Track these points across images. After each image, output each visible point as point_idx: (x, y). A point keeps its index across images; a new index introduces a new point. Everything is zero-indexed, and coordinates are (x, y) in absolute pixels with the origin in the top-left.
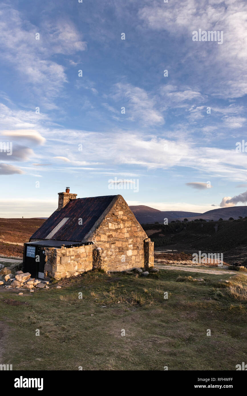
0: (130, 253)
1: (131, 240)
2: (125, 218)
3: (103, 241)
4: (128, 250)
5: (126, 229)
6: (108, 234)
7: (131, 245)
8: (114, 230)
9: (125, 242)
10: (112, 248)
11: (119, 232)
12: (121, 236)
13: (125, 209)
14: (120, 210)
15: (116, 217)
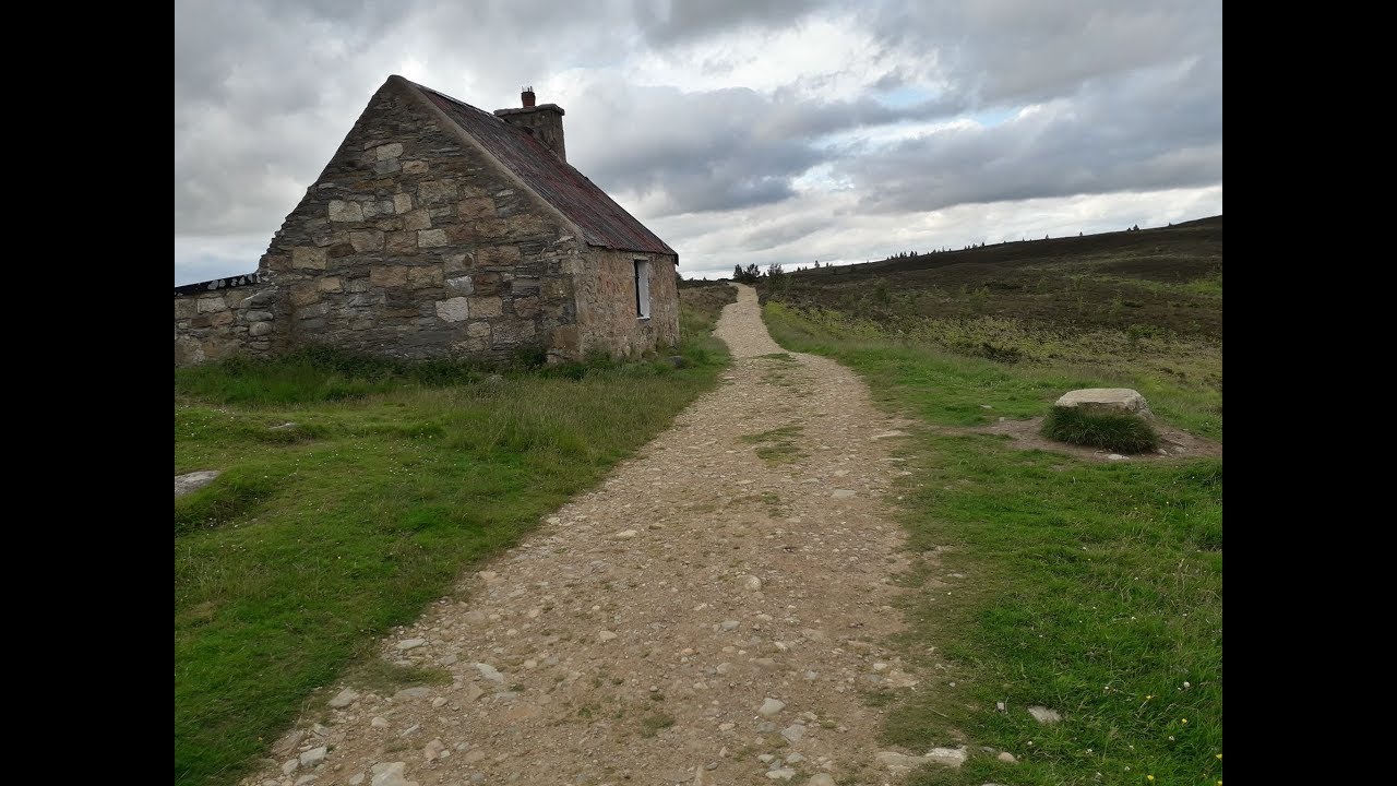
0: (453, 310)
1: (460, 258)
2: (418, 166)
3: (305, 271)
4: (444, 299)
5: (425, 217)
6: (325, 241)
7: (460, 279)
8: (358, 226)
9: (424, 266)
10: (356, 293)
11: (386, 229)
12: (396, 245)
13: (412, 132)
14: (386, 141)
15: (363, 173)
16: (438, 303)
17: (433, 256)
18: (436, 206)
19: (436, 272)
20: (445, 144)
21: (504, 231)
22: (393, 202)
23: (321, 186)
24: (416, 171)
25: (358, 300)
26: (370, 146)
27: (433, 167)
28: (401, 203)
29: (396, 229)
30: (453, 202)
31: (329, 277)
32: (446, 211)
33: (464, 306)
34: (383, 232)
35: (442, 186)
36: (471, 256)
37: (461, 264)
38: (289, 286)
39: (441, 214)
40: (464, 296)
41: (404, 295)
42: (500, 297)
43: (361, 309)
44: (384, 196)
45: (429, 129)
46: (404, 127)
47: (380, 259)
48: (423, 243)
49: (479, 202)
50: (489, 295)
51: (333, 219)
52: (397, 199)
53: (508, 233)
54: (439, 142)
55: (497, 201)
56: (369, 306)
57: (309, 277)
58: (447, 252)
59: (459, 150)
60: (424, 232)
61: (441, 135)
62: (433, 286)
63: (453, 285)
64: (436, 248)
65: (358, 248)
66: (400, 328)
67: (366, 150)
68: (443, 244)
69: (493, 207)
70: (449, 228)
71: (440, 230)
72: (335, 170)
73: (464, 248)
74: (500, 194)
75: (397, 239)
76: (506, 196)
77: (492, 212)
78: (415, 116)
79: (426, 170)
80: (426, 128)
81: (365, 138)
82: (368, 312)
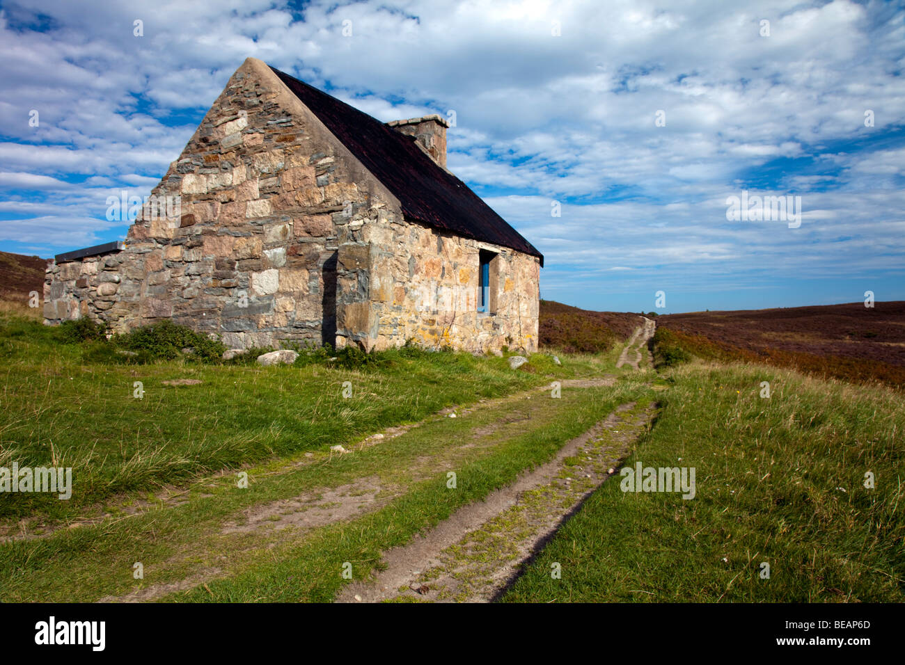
0: (266, 282)
2: (256, 139)
3: (158, 240)
4: (259, 270)
5: (255, 187)
7: (275, 250)
8: (202, 197)
9: (248, 237)
10: (191, 262)
11: (223, 200)
12: (227, 216)
13: (255, 106)
14: (234, 117)
15: (214, 147)
16: (254, 275)
17: (258, 227)
18: (264, 176)
19: (255, 242)
20: (279, 115)
21: (318, 200)
22: (232, 174)
23: (181, 162)
24: (252, 143)
25: (193, 268)
26: (221, 122)
27: (268, 138)
28: (236, 176)
29: (231, 200)
30: (278, 173)
31: (174, 245)
32: (272, 181)
33: (276, 278)
34: (220, 204)
35: (273, 156)
36: (288, 226)
37: (279, 235)
38: (143, 253)
39: (268, 185)
40: (277, 268)
41: (228, 265)
42: (308, 270)
43: (193, 277)
44: (226, 169)
45: (269, 102)
46: (249, 103)
47: (214, 230)
48: (249, 214)
49: (302, 171)
50: (299, 267)
51: (185, 191)
52: (236, 171)
53: (324, 202)
54: (275, 114)
55: (318, 169)
56: (199, 275)
57: (159, 246)
58: (268, 223)
59: (291, 120)
60: (252, 202)
61: (278, 107)
62: (252, 257)
63: (269, 256)
64: (260, 218)
65: (198, 218)
66: (221, 298)
67: (217, 127)
68: (266, 214)
69: (314, 175)
70: (272, 197)
71: (265, 200)
72: (193, 146)
73: (283, 218)
74: (321, 162)
75: (230, 209)
76: (327, 164)
77: (312, 179)
78: (259, 91)
79: (261, 142)
80: (267, 101)
81: (218, 116)
82: (198, 281)
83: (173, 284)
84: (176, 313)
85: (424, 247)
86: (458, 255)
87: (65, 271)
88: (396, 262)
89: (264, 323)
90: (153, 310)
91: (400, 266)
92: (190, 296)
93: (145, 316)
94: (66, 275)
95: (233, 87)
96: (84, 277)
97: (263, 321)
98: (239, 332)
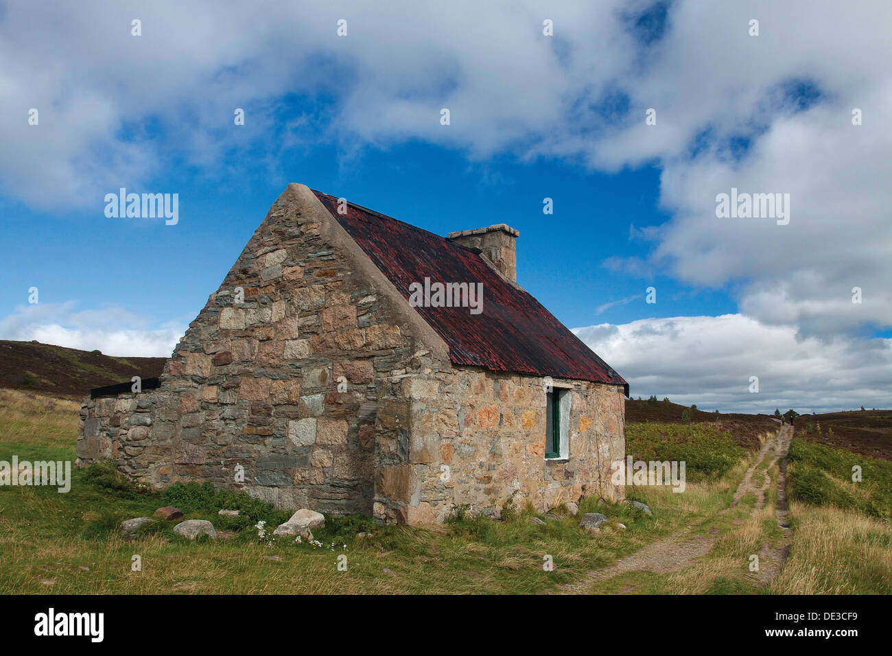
0: (302, 432)
1: (317, 372)
2: (296, 272)
3: (194, 378)
4: (296, 418)
5: (294, 325)
6: (212, 349)
7: (313, 397)
8: (240, 334)
9: (285, 380)
10: (227, 404)
11: (261, 338)
12: (265, 356)
13: (296, 236)
14: (275, 247)
15: (253, 280)
16: (291, 423)
17: (295, 369)
18: (304, 313)
19: (293, 386)
20: (320, 247)
21: (359, 343)
22: (272, 310)
23: (219, 294)
24: (292, 277)
25: (228, 411)
26: (261, 253)
27: (308, 272)
28: (275, 312)
29: (269, 339)
30: (318, 311)
31: (209, 385)
32: (312, 320)
33: (314, 427)
34: (258, 341)
35: (313, 292)
36: (327, 371)
37: (317, 380)
38: (179, 392)
39: (307, 323)
40: (315, 417)
41: (264, 411)
42: (347, 421)
43: (228, 421)
44: (266, 304)
45: (310, 233)
46: (290, 233)
47: (251, 370)
48: (288, 354)
49: (343, 310)
50: (338, 418)
51: (222, 326)
52: (275, 306)
53: (365, 345)
54: (317, 246)
55: (359, 308)
56: (234, 420)
57: (195, 384)
58: (307, 365)
59: (333, 254)
60: (291, 342)
61: (319, 239)
62: (290, 403)
63: (306, 402)
64: (298, 360)
65: (236, 357)
66: (256, 447)
67: (258, 257)
68: (305, 356)
69: (355, 315)
70: (312, 338)
71: (304, 340)
72: (232, 277)
73: (322, 361)
74: (363, 301)
75: (268, 349)
76: (369, 303)
77: (353, 320)
78: (301, 220)
79: (301, 276)
80: (308, 232)
81: (259, 246)
82: (232, 426)
83: (207, 428)
84: (208, 461)
85: (477, 394)
86: (520, 398)
87: (100, 407)
88: (443, 416)
89: (300, 478)
90: (185, 456)
91: (447, 420)
92: (224, 443)
93: (177, 461)
94: (100, 411)
95: (274, 215)
96: (119, 415)
97: (298, 477)
98: (273, 486)
